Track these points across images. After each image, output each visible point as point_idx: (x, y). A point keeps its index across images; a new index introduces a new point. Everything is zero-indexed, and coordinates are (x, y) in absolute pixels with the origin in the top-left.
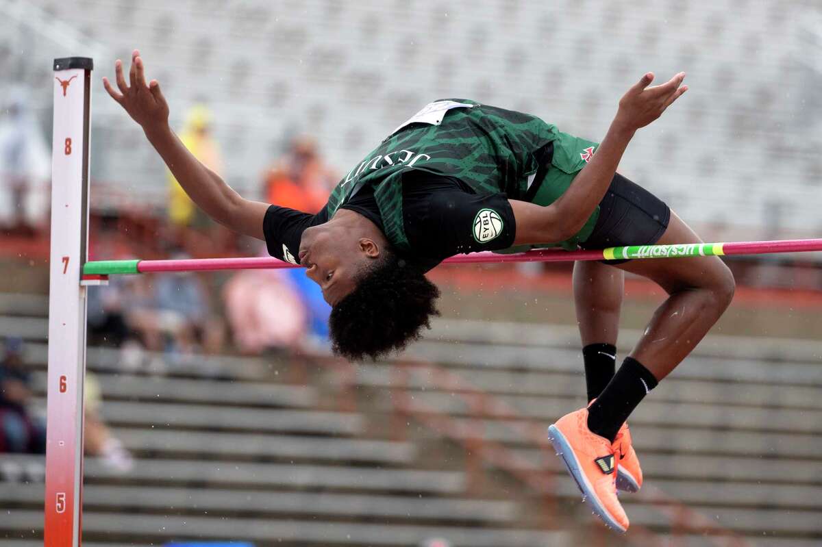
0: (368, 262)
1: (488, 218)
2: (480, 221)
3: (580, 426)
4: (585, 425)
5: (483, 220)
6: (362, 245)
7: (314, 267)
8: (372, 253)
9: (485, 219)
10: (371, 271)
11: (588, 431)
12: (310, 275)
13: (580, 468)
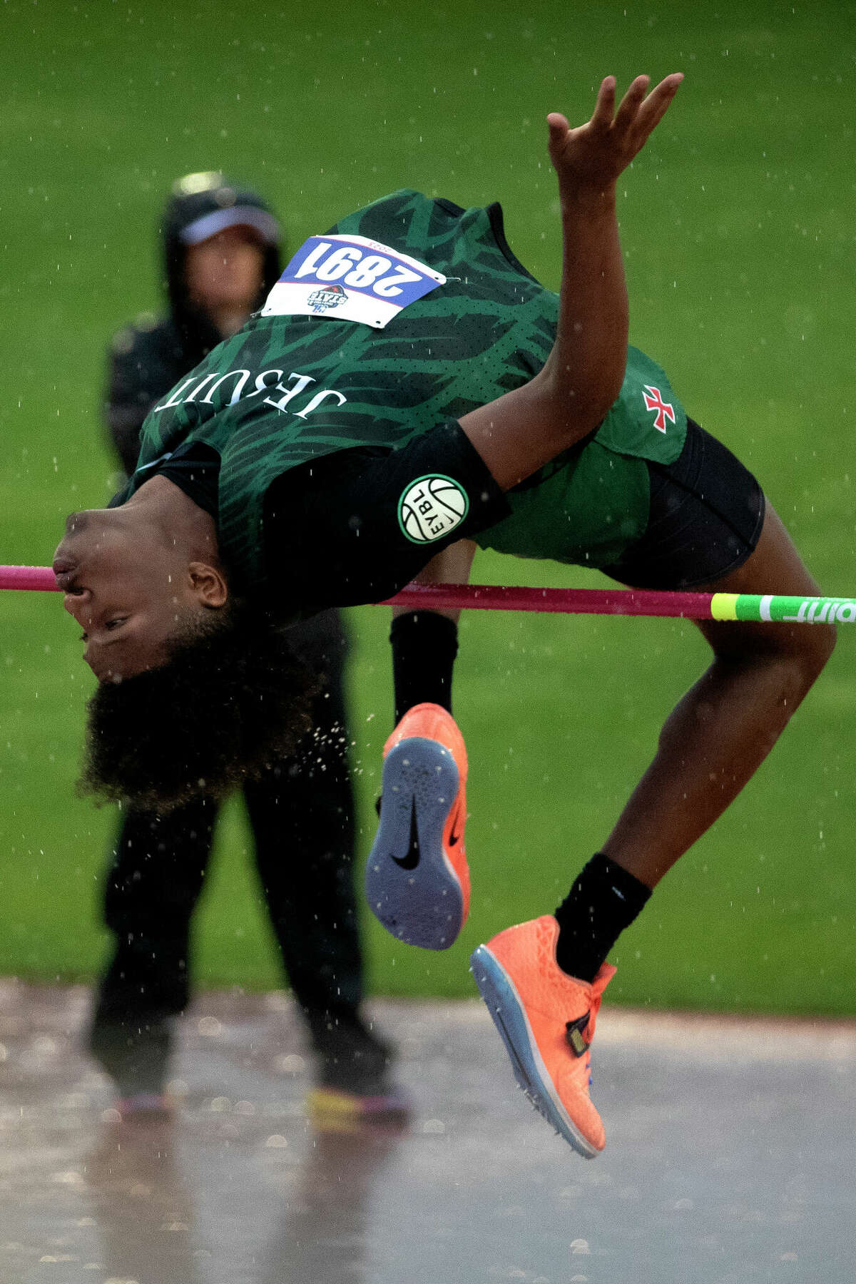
0: (200, 613)
1: (428, 497)
2: (412, 512)
3: (543, 959)
4: (551, 958)
5: (415, 507)
6: (194, 576)
7: (85, 595)
8: (211, 596)
9: (421, 502)
10: (202, 634)
11: (556, 970)
12: (76, 610)
13: (533, 1043)
